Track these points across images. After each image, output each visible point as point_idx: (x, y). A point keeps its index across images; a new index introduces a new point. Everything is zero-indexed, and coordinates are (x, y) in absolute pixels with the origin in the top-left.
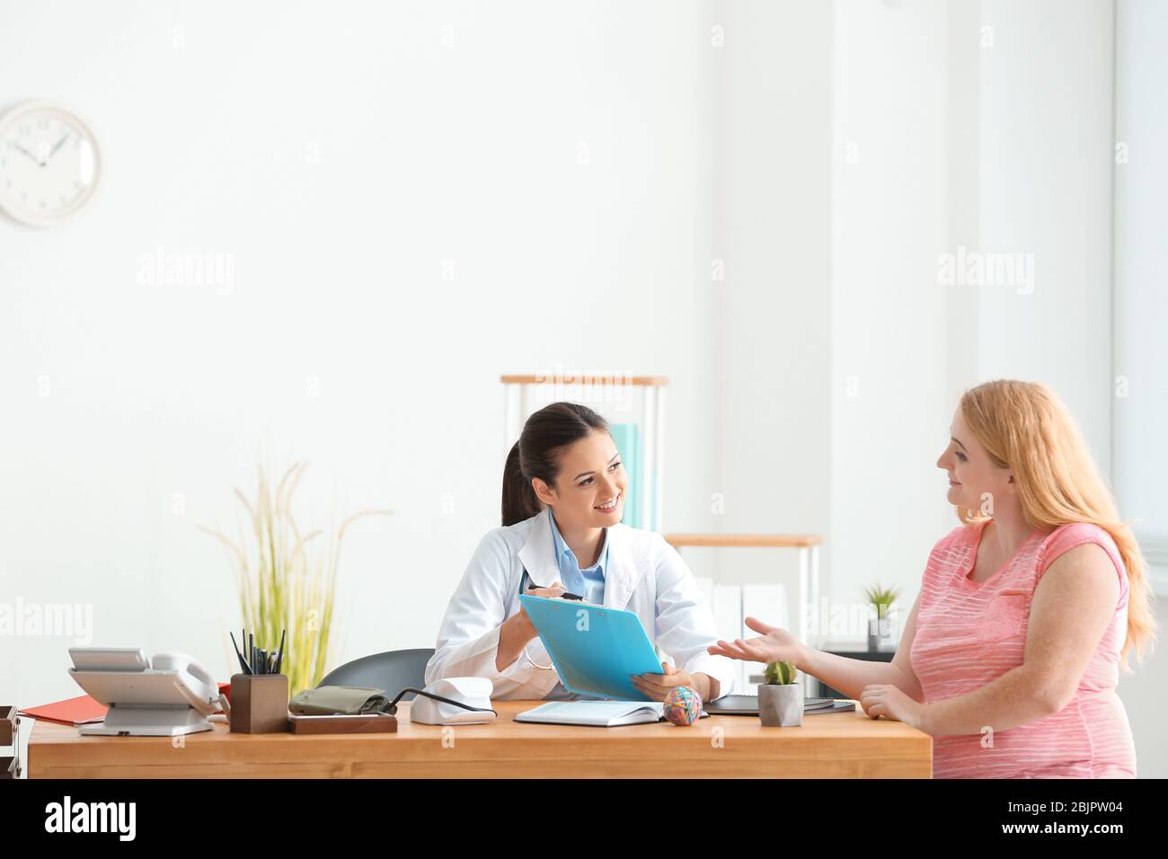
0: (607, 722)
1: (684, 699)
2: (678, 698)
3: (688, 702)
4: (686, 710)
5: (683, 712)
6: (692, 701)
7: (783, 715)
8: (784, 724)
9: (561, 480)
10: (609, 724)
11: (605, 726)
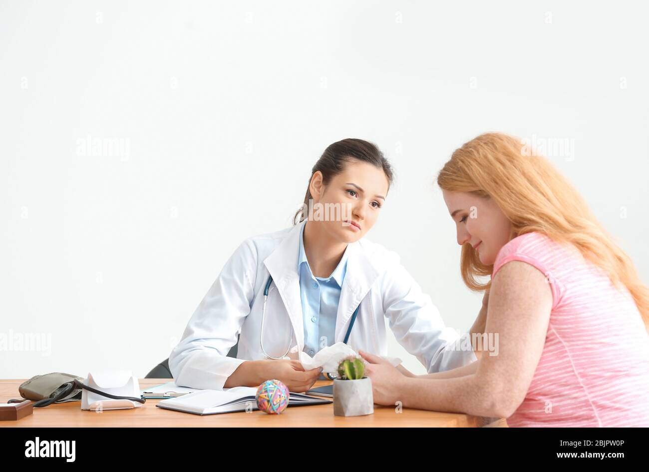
0: (202, 411)
1: (266, 392)
2: (263, 391)
3: (270, 394)
4: (268, 401)
5: (266, 402)
6: (273, 394)
7: (346, 406)
8: (347, 414)
9: (336, 180)
10: (204, 412)
11: (199, 415)
